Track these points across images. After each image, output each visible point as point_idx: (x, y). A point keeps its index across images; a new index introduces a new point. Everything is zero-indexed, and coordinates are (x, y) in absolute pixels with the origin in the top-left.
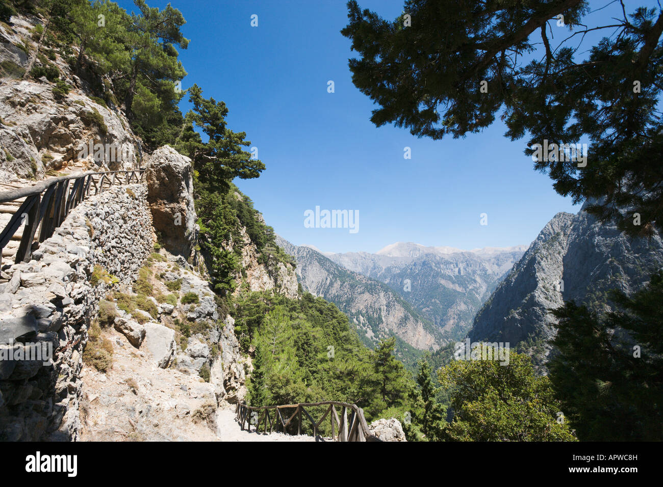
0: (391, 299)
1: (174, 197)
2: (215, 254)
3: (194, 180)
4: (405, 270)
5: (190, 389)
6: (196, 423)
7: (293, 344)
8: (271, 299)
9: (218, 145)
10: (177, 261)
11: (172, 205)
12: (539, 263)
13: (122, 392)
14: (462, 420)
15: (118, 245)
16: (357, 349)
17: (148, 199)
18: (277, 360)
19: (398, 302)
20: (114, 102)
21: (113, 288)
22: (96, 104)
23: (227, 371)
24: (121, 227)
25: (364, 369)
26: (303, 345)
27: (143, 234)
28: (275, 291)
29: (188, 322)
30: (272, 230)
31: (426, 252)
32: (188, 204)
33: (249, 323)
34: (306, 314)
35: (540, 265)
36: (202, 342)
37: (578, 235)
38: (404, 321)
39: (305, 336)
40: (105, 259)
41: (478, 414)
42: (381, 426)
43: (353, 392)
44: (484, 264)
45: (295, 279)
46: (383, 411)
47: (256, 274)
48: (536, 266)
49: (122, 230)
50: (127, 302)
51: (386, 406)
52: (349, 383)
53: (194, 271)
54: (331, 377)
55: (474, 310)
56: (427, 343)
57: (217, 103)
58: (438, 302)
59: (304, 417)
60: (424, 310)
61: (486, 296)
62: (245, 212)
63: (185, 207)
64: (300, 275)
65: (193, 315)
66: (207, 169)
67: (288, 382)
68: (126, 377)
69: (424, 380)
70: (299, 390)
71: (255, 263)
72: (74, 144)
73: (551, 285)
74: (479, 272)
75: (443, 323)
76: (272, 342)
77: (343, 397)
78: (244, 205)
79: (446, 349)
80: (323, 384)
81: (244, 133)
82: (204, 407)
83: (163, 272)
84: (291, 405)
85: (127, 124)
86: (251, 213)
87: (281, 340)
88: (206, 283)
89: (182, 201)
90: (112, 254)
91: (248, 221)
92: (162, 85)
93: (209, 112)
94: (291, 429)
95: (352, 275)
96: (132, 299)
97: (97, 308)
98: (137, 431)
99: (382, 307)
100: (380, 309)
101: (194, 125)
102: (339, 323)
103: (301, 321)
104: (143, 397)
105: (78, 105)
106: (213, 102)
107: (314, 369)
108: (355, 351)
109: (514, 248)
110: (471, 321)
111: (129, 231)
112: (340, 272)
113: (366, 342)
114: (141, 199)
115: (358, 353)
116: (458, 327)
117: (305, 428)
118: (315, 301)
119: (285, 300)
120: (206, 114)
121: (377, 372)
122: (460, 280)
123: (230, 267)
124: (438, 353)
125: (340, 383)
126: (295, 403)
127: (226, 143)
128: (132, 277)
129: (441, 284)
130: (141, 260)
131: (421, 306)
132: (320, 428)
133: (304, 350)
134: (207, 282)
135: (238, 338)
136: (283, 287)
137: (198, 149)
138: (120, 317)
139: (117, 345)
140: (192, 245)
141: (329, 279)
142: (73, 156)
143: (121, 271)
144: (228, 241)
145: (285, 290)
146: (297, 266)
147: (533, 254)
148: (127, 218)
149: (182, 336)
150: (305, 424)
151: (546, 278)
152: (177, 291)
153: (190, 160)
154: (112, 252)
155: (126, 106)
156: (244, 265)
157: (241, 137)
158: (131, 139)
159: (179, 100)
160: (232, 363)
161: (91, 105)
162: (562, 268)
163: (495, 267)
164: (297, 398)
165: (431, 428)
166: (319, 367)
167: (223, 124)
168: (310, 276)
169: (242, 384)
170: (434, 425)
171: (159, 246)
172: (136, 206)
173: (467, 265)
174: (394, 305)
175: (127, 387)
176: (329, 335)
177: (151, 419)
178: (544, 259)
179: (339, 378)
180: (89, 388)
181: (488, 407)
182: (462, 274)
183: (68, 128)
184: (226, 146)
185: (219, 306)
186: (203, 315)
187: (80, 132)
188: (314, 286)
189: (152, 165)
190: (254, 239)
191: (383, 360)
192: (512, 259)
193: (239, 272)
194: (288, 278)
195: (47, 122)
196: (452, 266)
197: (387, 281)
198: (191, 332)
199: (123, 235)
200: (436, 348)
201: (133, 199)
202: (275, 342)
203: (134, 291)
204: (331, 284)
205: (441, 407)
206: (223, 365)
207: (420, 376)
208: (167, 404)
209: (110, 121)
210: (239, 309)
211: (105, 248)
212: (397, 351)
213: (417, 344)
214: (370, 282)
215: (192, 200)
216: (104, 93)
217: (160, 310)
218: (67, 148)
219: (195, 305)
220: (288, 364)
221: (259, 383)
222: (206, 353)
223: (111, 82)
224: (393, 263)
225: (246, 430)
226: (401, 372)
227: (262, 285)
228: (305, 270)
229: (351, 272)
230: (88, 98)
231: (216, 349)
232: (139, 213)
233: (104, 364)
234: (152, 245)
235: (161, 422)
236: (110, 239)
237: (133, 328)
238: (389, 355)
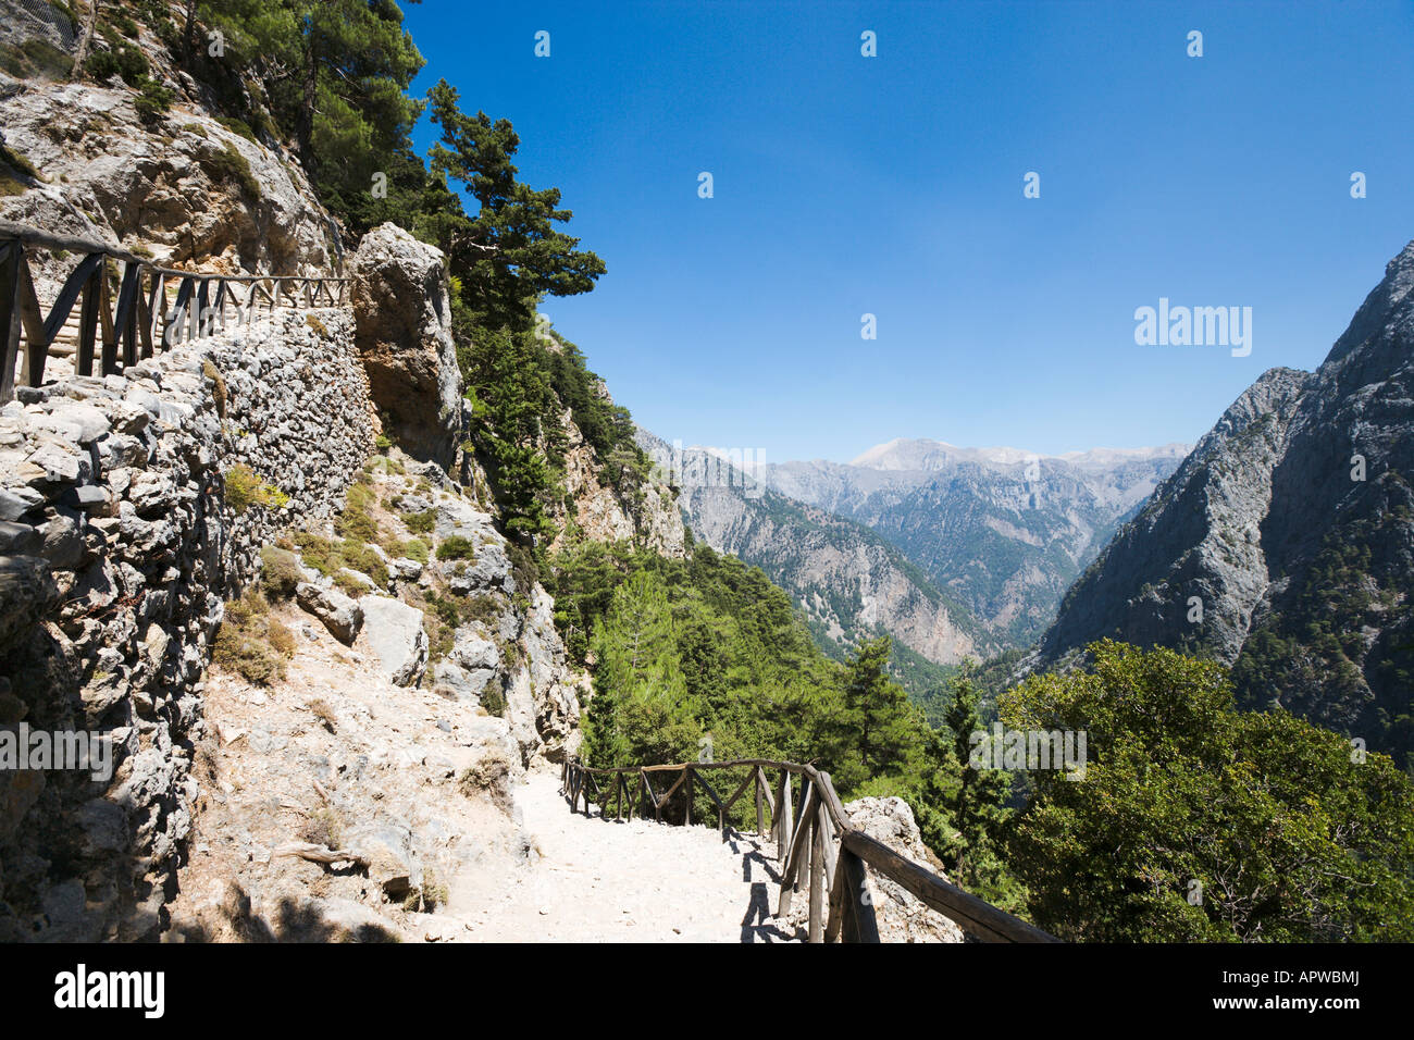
0: (881, 559)
1: (411, 335)
2: (503, 456)
3: (451, 298)
4: (913, 497)
5: (456, 728)
6: (468, 794)
7: (674, 647)
8: (629, 559)
9: (498, 221)
10: (426, 474)
11: (408, 354)
12: (1216, 483)
13: (301, 728)
14: (1057, 804)
15: (295, 435)
16: (808, 661)
17: (356, 342)
18: (642, 680)
19: (897, 566)
20: (274, 133)
21: (292, 524)
22: (232, 134)
23: (543, 700)
24: (299, 396)
25: (824, 702)
26: (695, 651)
27: (350, 414)
28: (636, 543)
29: (452, 597)
30: (627, 415)
31: (959, 459)
32: (441, 351)
33: (586, 607)
34: (701, 588)
35: (1217, 487)
36: (483, 637)
37: (1314, 421)
38: (907, 606)
39: (699, 633)
40: (266, 461)
41: (1098, 791)
42: (865, 812)
43: (801, 746)
44: (1088, 486)
45: (677, 517)
46: (864, 784)
47: (597, 506)
48: (1207, 490)
49: (303, 403)
50: (322, 552)
51: (869, 773)
52: (793, 727)
53: (463, 496)
54: (755, 715)
55: (1062, 584)
56: (956, 651)
57: (492, 125)
58: (982, 565)
59: (698, 791)
60: (952, 583)
61: (1091, 554)
62: (569, 377)
63: (435, 357)
64: (688, 509)
65: (463, 584)
66: (478, 275)
67: (663, 720)
68: (309, 698)
69: (962, 721)
70: (686, 736)
71: (593, 484)
72: (192, 224)
73: (1240, 530)
74: (1075, 503)
75: (992, 610)
76: (631, 642)
77: (779, 756)
78: (567, 364)
79: (996, 663)
80: (738, 728)
81: (555, 191)
82: (483, 763)
83: (398, 494)
84: (670, 766)
85: (306, 184)
86: (583, 379)
87: (649, 638)
88: (487, 517)
89: (429, 344)
90: (282, 452)
91: (576, 396)
92: (372, 89)
93: (476, 145)
94: (673, 813)
95: (797, 510)
96: (332, 547)
97: (257, 562)
98: (331, 807)
99: (862, 577)
100: (857, 581)
101: (446, 176)
102: (771, 609)
103: (691, 603)
104: (348, 739)
105: (191, 134)
106: (484, 122)
107: (720, 699)
108: (805, 664)
109: (1160, 450)
110: (1053, 607)
111: (319, 406)
112: (772, 503)
113: (827, 647)
114: (341, 341)
115: (810, 670)
116: (1024, 620)
117: (701, 812)
118: (721, 564)
119: (658, 562)
120: (469, 150)
121: (851, 706)
122: (1033, 520)
123: (535, 484)
124: (979, 672)
125: (774, 728)
126: (679, 762)
127: (517, 215)
128: (332, 504)
129: (990, 529)
130: (351, 470)
131: (946, 575)
132: (732, 814)
133: (699, 661)
134: (488, 515)
135: (562, 636)
136: (653, 535)
137: (458, 230)
138: (307, 581)
139: (304, 638)
140: (455, 440)
141: (749, 518)
142: (193, 250)
143: (307, 489)
144: (535, 437)
145: (658, 541)
146: (682, 491)
147: (1203, 462)
148: (312, 379)
149: (443, 625)
150: (702, 804)
151: (1230, 517)
152: (428, 534)
153: (441, 253)
154: (282, 448)
155: (300, 143)
156: (571, 490)
157: (551, 201)
158: (315, 214)
159: (411, 123)
160: (551, 684)
161: (219, 136)
162: (1269, 494)
163: (1114, 494)
164: (684, 752)
165: (975, 820)
166: (731, 694)
167: (510, 172)
168: (710, 511)
169: (573, 726)
170: (980, 813)
171: (387, 442)
172: (330, 354)
173: (1051, 487)
174: (888, 572)
175: (311, 717)
176: (750, 632)
177: (367, 783)
178: (1229, 474)
179: (770, 717)
180: (226, 716)
181: (1124, 777)
182: (1037, 507)
183: (176, 186)
184: (516, 220)
185: (515, 565)
186: (483, 584)
187: (202, 195)
188: (718, 532)
189: (359, 267)
190: (591, 433)
191: (864, 682)
192: (1153, 475)
193: (560, 503)
194: (663, 515)
195: (130, 175)
196: (1016, 489)
197: (872, 523)
198: (461, 617)
199: (304, 414)
200: (978, 661)
201: (322, 339)
202: (637, 644)
203: (339, 532)
204: (754, 528)
205: (999, 777)
206: (533, 688)
207: (951, 709)
208: (407, 756)
209: (265, 172)
210: (563, 578)
211: (266, 437)
212: (893, 667)
213: (934, 654)
214: (836, 524)
215: (450, 343)
216: (249, 113)
217: (393, 572)
218: (179, 232)
219: (466, 563)
220: (664, 687)
221: (606, 723)
222: (493, 658)
223: (262, 88)
224: (886, 483)
225: (581, 813)
226: (903, 707)
227: (609, 531)
228: (698, 499)
229: (796, 503)
230: (212, 121)
231: (513, 652)
232: (338, 370)
233: (260, 667)
234: (372, 441)
235: (392, 790)
236: (277, 419)
237: (334, 604)
238: (876, 673)
